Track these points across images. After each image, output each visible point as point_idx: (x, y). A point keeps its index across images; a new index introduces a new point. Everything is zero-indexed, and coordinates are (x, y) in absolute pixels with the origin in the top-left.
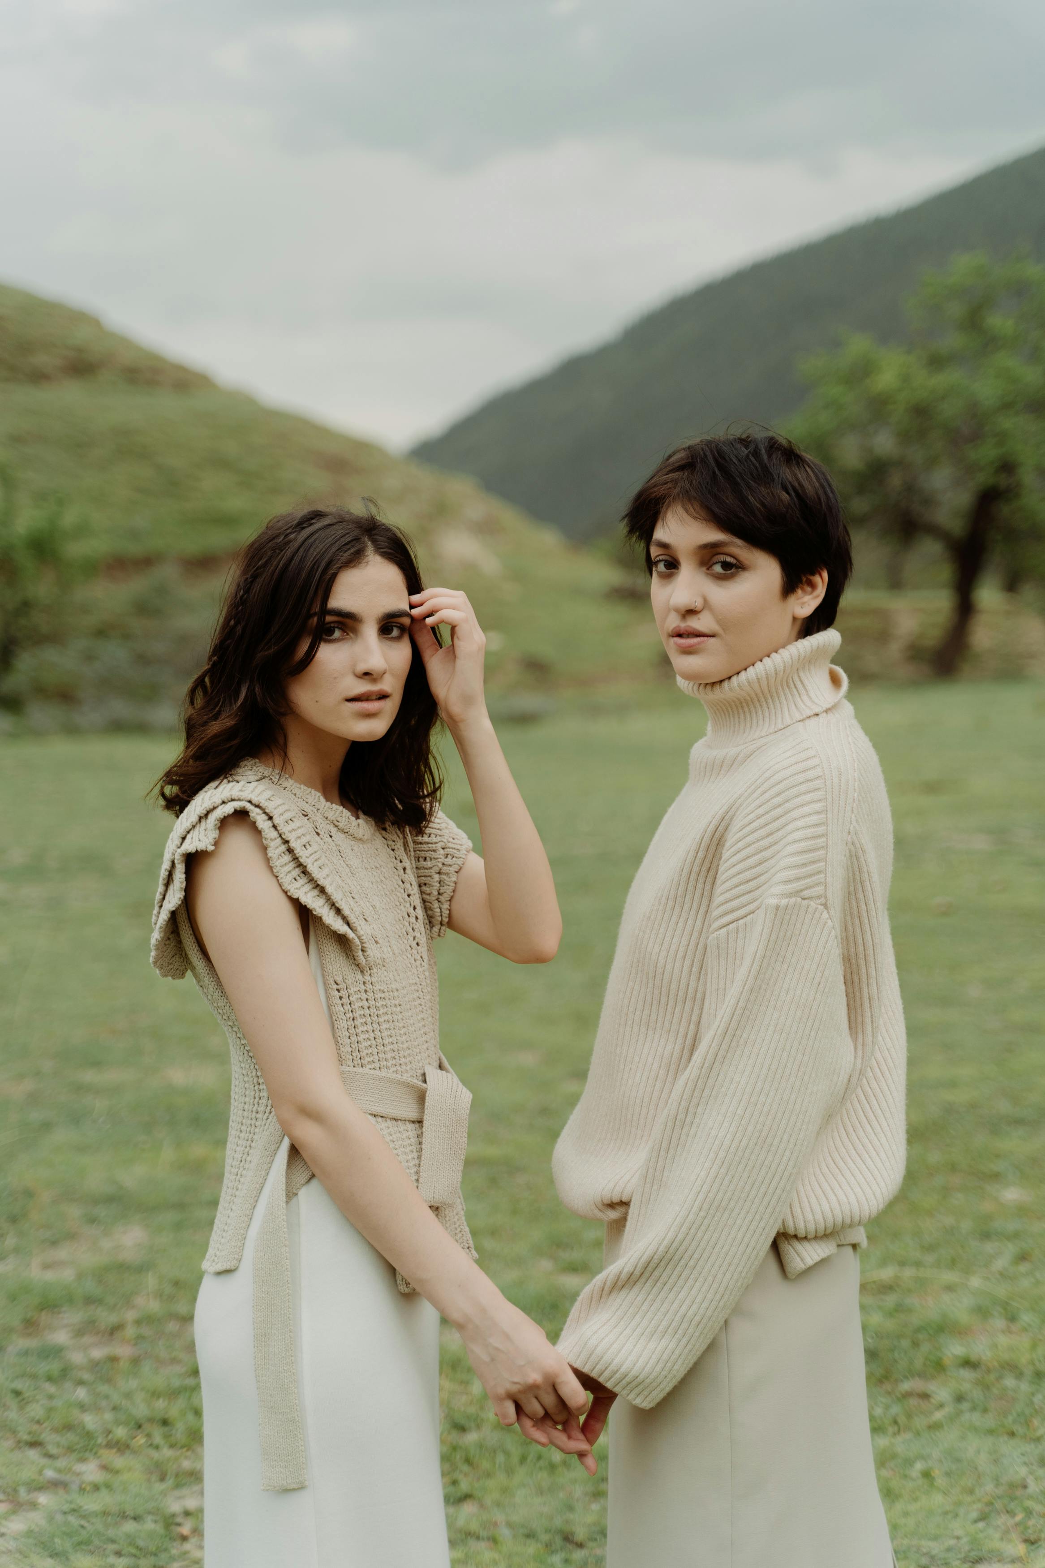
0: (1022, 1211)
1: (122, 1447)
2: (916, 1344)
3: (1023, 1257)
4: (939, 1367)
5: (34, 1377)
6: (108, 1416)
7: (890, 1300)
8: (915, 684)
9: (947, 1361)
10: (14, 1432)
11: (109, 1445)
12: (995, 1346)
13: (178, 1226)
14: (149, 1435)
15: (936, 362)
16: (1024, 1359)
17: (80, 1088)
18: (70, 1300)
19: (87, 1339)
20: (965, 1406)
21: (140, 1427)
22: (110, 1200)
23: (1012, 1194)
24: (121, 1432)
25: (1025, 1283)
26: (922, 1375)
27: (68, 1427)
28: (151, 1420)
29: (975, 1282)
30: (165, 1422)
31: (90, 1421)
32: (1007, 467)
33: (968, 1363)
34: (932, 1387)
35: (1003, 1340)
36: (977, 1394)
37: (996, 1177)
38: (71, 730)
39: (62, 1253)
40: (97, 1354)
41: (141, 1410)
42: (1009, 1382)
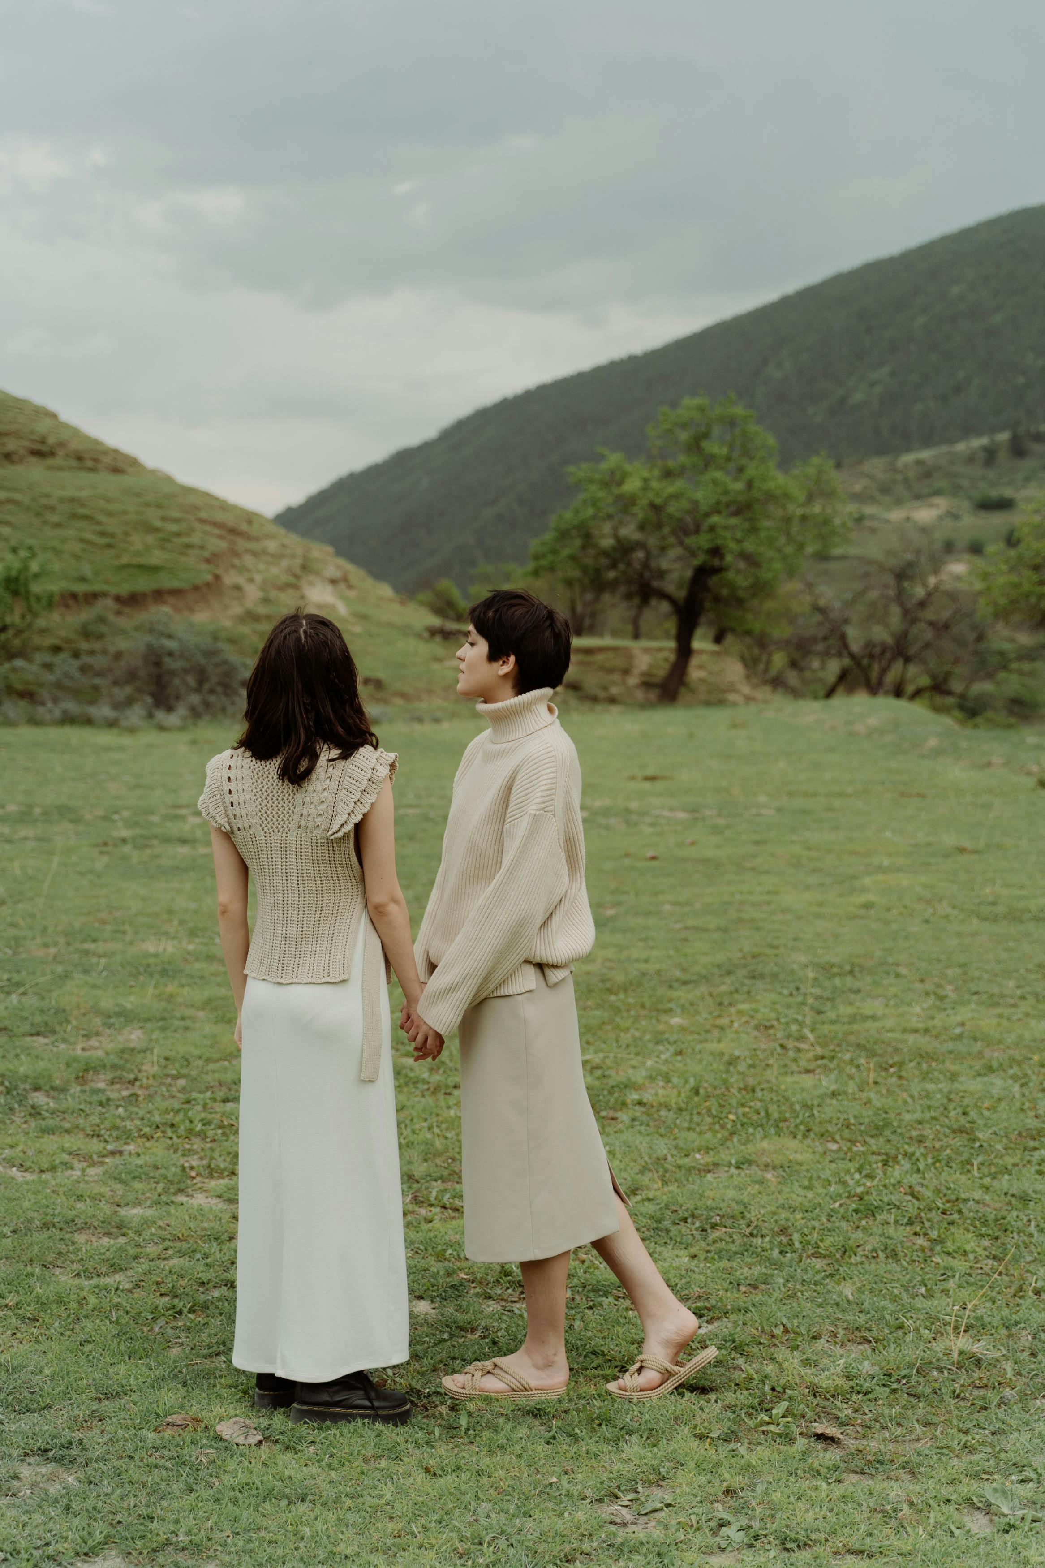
0: (682, 1029)
1: (149, 1138)
2: (611, 1093)
3: (680, 1053)
4: (624, 1104)
5: (90, 1103)
6: (138, 1122)
7: (599, 1072)
8: (646, 705)
9: (629, 1101)
10: (83, 1130)
11: (140, 1137)
12: (656, 1094)
13: (163, 1029)
14: (164, 1132)
15: (668, 474)
16: (673, 1103)
17: (86, 953)
18: (104, 1066)
19: (117, 1086)
20: (637, 1123)
21: (158, 1127)
22: (119, 1014)
23: (676, 1021)
24: (147, 1130)
25: (679, 1065)
26: (614, 1109)
27: (115, 1127)
28: (165, 1124)
29: (649, 1063)
30: (172, 1125)
31: (128, 1124)
32: (716, 551)
33: (640, 1103)
34: (618, 1115)
35: (661, 1092)
36: (644, 1118)
37: (668, 1011)
38: (34, 722)
39: (94, 1042)
40: (125, 1093)
41: (157, 1118)
42: (663, 1113)
